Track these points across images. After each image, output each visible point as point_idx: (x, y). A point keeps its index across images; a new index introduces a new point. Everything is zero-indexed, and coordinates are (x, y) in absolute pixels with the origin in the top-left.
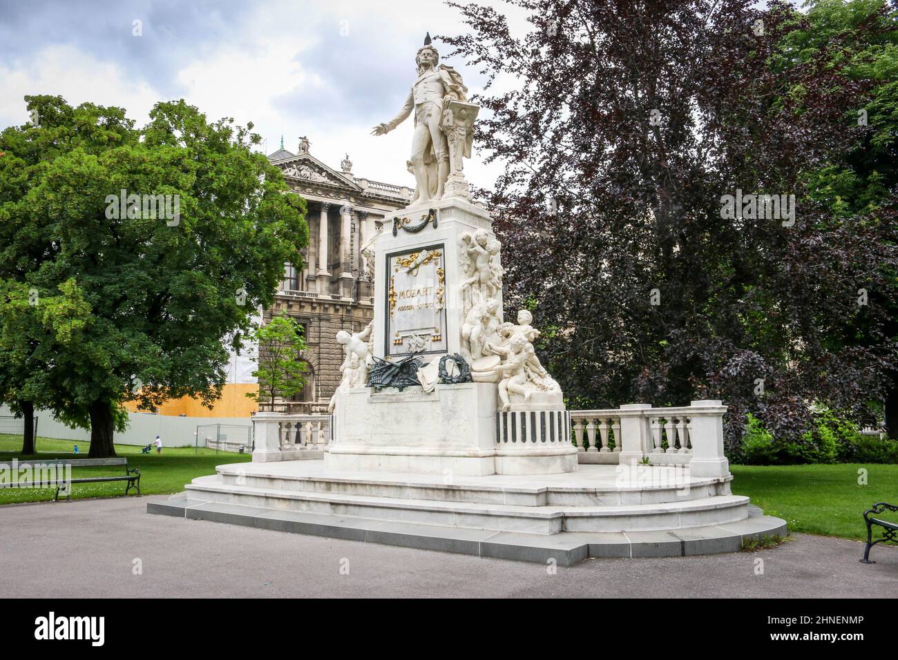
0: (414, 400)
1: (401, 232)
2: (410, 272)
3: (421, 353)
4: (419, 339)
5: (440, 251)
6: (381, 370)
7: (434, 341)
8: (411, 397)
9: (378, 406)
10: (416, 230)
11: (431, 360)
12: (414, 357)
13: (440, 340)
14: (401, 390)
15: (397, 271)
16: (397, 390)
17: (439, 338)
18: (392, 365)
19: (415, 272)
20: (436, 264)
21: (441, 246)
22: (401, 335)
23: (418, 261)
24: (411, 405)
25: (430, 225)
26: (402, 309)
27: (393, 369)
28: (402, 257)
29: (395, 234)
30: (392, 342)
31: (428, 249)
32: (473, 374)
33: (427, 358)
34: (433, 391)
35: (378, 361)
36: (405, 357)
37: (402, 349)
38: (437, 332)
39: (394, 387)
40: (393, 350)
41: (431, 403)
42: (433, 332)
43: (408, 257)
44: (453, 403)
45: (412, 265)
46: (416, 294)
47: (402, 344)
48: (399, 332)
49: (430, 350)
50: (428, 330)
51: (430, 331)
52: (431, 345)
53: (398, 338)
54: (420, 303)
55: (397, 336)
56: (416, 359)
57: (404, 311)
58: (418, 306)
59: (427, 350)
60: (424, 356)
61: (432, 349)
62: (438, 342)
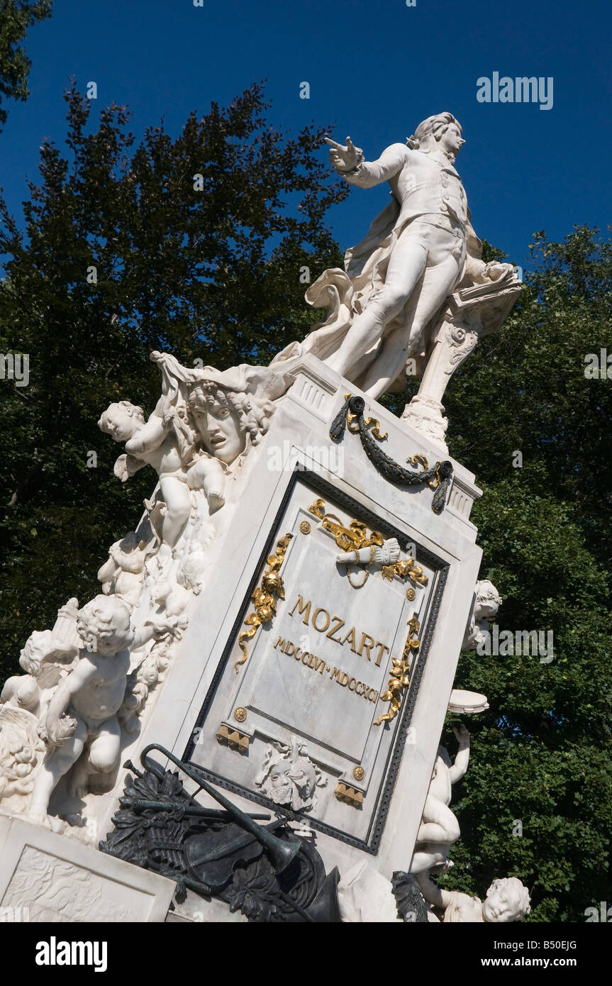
1: (353, 442)
2: (345, 568)
3: (305, 817)
4: (309, 766)
5: (427, 572)
7: (338, 796)
13: (360, 806)
15: (306, 530)
17: (359, 797)
19: (357, 577)
20: (411, 597)
21: (443, 567)
22: (253, 724)
23: (382, 554)
25: (427, 494)
26: (287, 648)
28: (329, 508)
29: (337, 436)
30: (212, 725)
37: (235, 768)
38: (360, 776)
39: (232, 906)
40: (204, 753)
42: (347, 768)
43: (346, 520)
45: (365, 554)
46: (341, 634)
47: (244, 752)
48: (250, 708)
49: (323, 818)
50: (337, 757)
51: (340, 764)
52: (327, 803)
53: (242, 727)
54: (343, 669)
55: (241, 718)
56: (296, 832)
57: (292, 659)
58: (337, 672)
59: (313, 815)
60: (318, 833)
61: (326, 817)
62: (348, 807)
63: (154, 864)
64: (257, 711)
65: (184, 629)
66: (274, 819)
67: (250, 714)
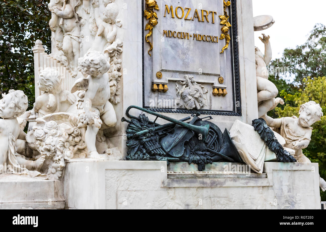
4: (198, 87)
7: (214, 95)
14: (201, 167)
17: (224, 91)
22: (166, 78)
26: (168, 34)
38: (222, 81)
39: (190, 162)
41: (261, 190)
42: (215, 81)
46: (191, 16)
48: (162, 70)
50: (208, 77)
51: (211, 79)
52: (211, 100)
53: (162, 81)
54: (198, 33)
55: (159, 77)
56: (203, 120)
57: (173, 39)
58: (195, 36)
59: (205, 108)
60: (212, 116)
61: (212, 107)
62: (221, 98)
63: (153, 157)
64: (166, 71)
65: (121, 47)
66: (192, 118)
67: (163, 73)
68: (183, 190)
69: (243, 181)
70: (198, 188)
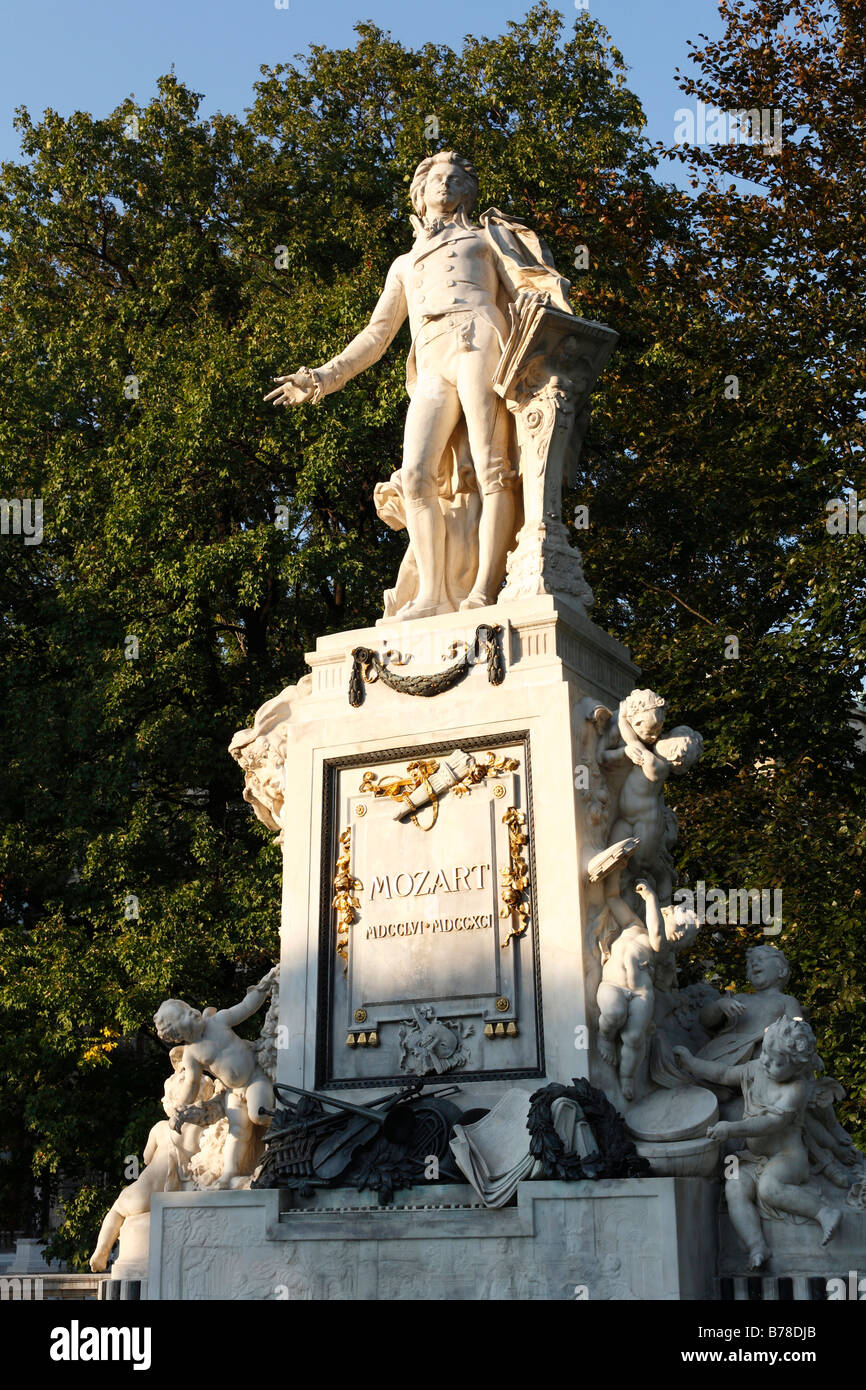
0: (439, 1232)
1: (374, 691)
2: (405, 818)
3: (450, 1075)
4: (439, 1030)
5: (516, 752)
6: (310, 1132)
7: (493, 1037)
8: (431, 1224)
9: (305, 1250)
10: (433, 688)
11: (495, 1100)
12: (427, 1089)
13: (517, 1035)
14: (386, 1199)
15: (362, 812)
16: (368, 1200)
17: (511, 1028)
18: (349, 1114)
19: (425, 816)
20: (500, 794)
21: (521, 737)
22: (377, 1017)
23: (441, 779)
24: (425, 1249)
25: (481, 672)
26: (380, 932)
27: (354, 1127)
28: (381, 770)
29: (358, 696)
30: (343, 1038)
31: (469, 746)
32: (643, 1151)
33: (474, 1095)
34: (513, 1202)
35: (295, 1099)
36: (395, 1090)
37: (377, 1064)
38: (504, 1007)
39: (362, 1187)
40: (345, 1066)
42: (488, 1008)
43: (398, 771)
44: (585, 1246)
45: (419, 795)
46: (430, 883)
47: (378, 1044)
48: (366, 1005)
49: (483, 1066)
50: (472, 1002)
51: (479, 1006)
52: (480, 1050)
53: (366, 1026)
54: (443, 916)
55: (362, 1019)
56: (436, 1095)
57: (388, 940)
58: (438, 923)
59: (469, 1068)
60: (461, 1085)
61: (486, 1063)
62: (506, 1044)
64: (373, 1005)
67: (369, 1010)
68: (313, 1245)
69: (453, 1226)
70: (348, 1240)
